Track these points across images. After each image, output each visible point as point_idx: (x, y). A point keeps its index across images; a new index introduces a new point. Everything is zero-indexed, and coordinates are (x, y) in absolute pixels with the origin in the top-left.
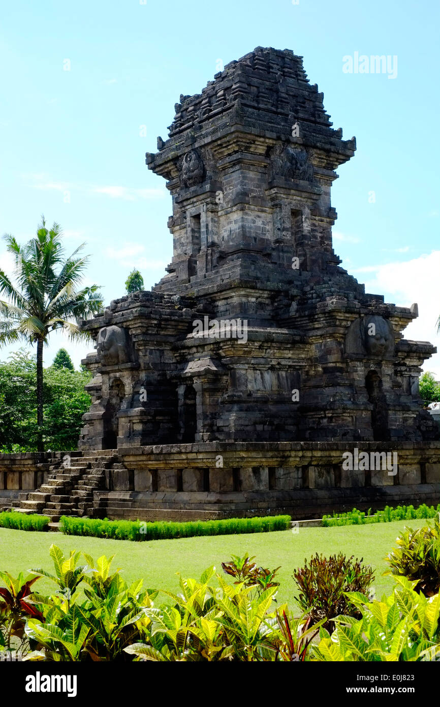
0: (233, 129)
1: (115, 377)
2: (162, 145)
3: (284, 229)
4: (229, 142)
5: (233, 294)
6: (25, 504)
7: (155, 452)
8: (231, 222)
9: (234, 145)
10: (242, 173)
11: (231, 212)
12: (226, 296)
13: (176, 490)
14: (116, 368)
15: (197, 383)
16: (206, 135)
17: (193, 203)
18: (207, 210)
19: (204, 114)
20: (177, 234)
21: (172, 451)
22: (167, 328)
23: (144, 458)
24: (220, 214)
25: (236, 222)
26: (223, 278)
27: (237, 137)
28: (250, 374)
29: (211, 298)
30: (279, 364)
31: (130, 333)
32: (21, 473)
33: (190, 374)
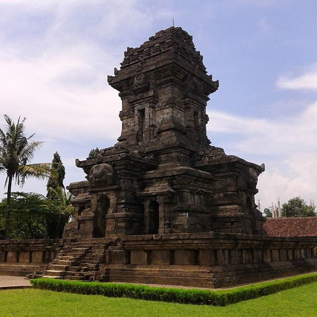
0: (171, 62)
1: (102, 195)
2: (116, 72)
3: (191, 121)
4: (166, 69)
5: (174, 151)
6: (50, 272)
7: (155, 239)
8: (164, 114)
9: (169, 71)
10: (172, 87)
11: (165, 108)
12: (168, 152)
13: (168, 264)
14: (105, 188)
15: (160, 200)
16: (152, 65)
17: (140, 102)
18: (150, 106)
19: (147, 56)
20: (125, 121)
21: (171, 238)
22: (137, 167)
23: (144, 243)
24: (156, 109)
25: (167, 114)
26: (164, 142)
27: (173, 66)
28: (189, 196)
29: (157, 153)
30: (201, 191)
31: (116, 168)
32: (31, 252)
33: (155, 194)
